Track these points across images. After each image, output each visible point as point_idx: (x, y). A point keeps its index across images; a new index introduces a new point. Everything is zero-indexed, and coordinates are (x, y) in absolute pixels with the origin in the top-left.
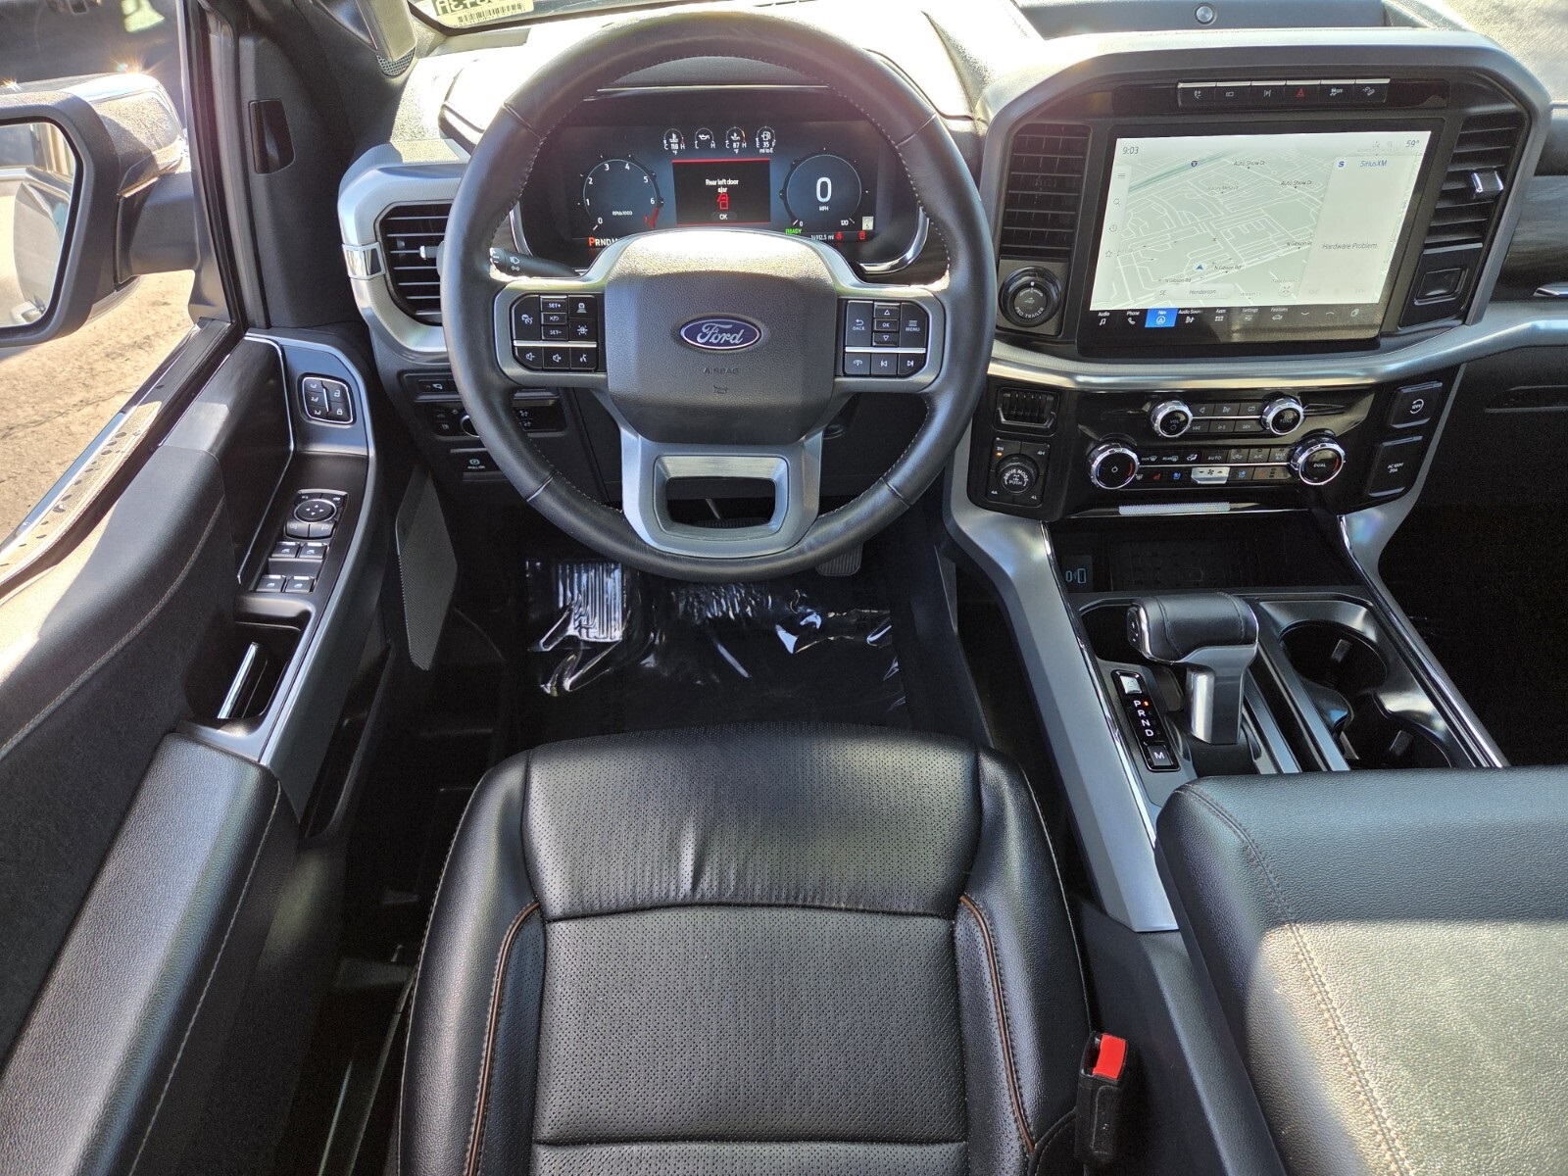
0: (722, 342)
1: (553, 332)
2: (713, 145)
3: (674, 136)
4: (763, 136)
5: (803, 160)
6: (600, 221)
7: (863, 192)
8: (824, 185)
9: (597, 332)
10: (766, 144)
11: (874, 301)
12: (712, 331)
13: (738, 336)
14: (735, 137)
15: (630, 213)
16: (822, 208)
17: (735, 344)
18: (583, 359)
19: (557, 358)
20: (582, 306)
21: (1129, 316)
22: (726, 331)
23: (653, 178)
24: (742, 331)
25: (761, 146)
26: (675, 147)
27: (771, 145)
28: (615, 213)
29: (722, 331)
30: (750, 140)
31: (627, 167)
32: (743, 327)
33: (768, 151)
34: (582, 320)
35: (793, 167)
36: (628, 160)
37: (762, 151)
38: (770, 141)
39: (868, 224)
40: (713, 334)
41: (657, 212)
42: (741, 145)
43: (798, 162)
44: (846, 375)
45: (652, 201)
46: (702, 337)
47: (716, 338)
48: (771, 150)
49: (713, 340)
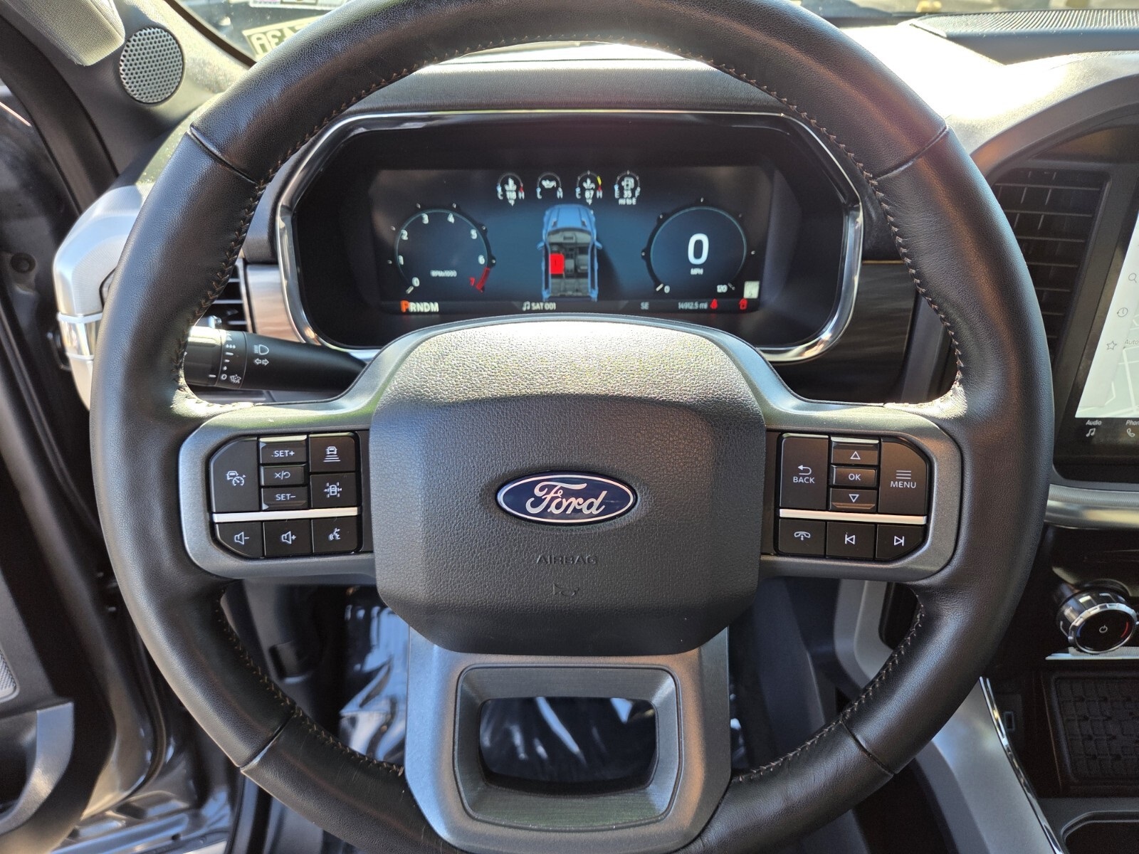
0: (569, 512)
1: (281, 497)
2: (560, 194)
3: (511, 182)
4: (624, 184)
5: (673, 213)
6: (416, 282)
7: (749, 252)
8: (699, 244)
9: (358, 494)
10: (628, 193)
11: (831, 434)
12: (552, 494)
13: (597, 502)
14: (588, 184)
15: (453, 274)
16: (694, 272)
17: (591, 516)
18: (335, 535)
19: (288, 538)
20: (332, 450)
21: (1129, 426)
22: (577, 494)
23: (483, 233)
24: (604, 493)
25: (622, 196)
26: (512, 196)
27: (633, 195)
28: (434, 273)
29: (568, 494)
30: (607, 187)
31: (451, 219)
32: (605, 486)
33: (629, 202)
34: (332, 473)
35: (660, 222)
36: (453, 210)
37: (622, 202)
38: (633, 191)
39: (751, 290)
40: (553, 499)
41: (487, 273)
42: (595, 194)
43: (666, 216)
44: (779, 554)
45: (482, 260)
46: (534, 505)
47: (558, 506)
48: (634, 201)
49: (552, 509)
